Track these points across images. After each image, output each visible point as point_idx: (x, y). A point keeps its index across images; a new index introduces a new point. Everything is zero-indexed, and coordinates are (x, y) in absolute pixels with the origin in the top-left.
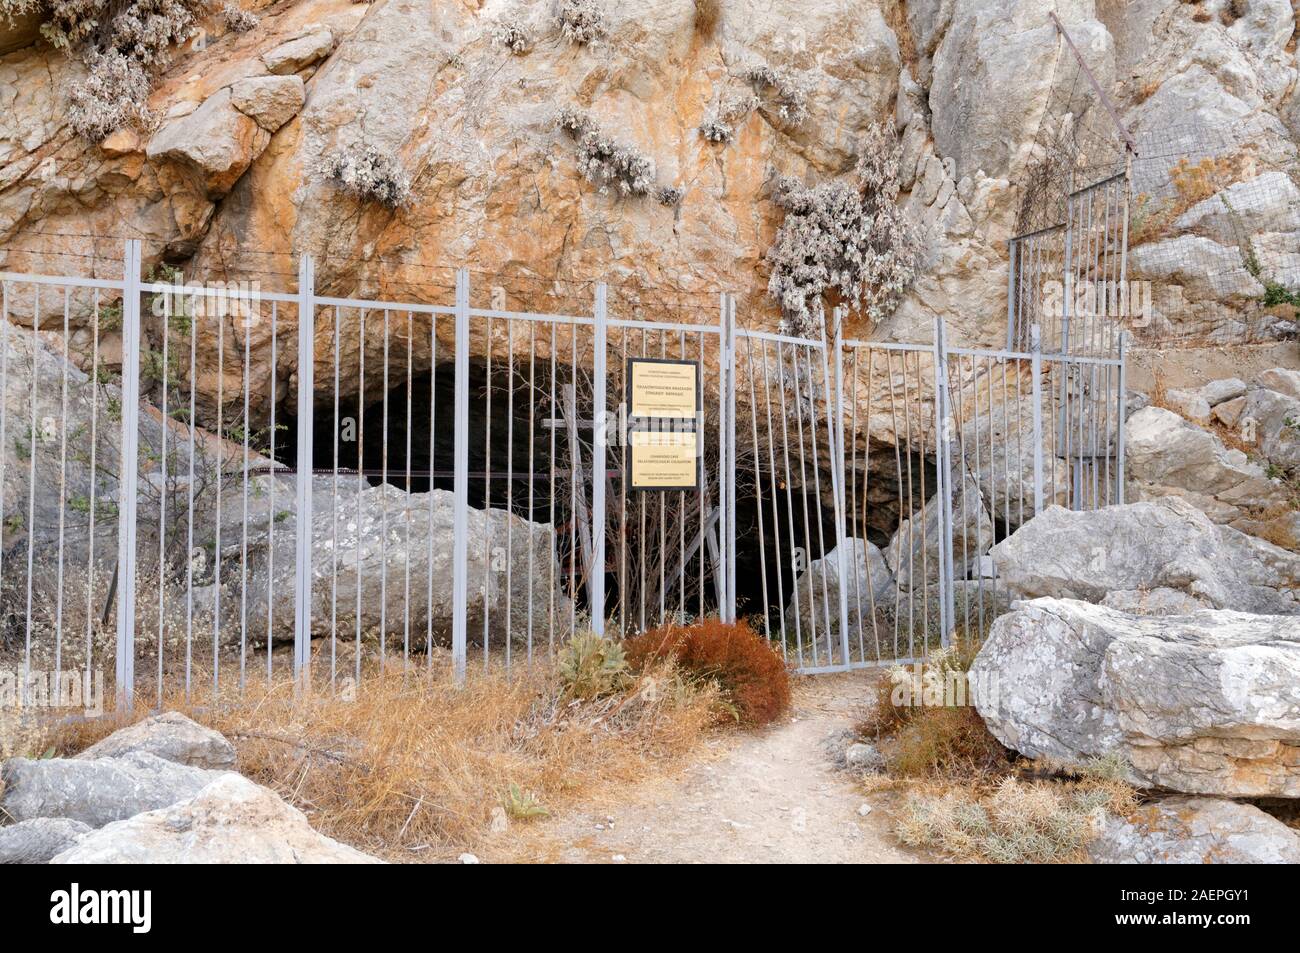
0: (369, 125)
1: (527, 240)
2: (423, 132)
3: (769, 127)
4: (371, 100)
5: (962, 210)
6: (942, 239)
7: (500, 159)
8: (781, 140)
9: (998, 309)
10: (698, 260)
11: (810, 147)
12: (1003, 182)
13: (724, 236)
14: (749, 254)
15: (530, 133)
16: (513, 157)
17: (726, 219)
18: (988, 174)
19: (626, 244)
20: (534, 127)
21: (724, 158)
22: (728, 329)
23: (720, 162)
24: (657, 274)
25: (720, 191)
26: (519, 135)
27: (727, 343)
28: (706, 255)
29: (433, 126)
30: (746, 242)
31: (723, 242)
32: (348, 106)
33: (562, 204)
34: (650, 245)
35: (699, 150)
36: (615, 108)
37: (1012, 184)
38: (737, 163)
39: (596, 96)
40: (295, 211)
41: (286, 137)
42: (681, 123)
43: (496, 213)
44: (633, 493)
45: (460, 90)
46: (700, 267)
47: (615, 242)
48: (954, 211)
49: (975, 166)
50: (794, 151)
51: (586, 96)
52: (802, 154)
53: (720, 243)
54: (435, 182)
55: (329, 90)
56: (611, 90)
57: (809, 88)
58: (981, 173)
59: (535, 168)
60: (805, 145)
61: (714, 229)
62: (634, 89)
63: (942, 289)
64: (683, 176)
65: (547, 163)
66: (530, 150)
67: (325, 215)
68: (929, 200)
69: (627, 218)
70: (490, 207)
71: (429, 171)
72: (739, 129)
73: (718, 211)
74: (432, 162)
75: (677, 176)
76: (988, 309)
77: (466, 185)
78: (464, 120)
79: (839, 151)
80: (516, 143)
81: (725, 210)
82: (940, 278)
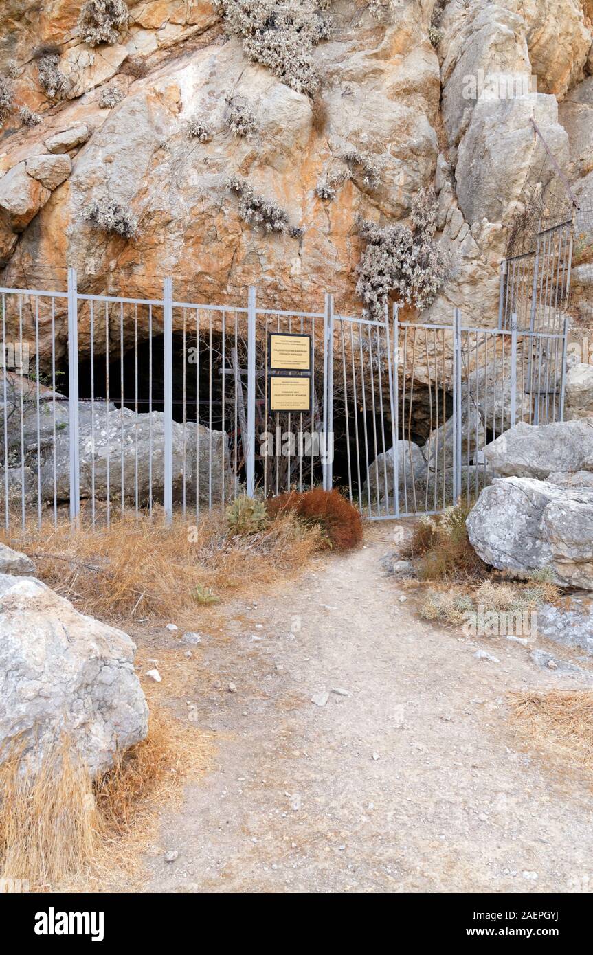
0: (111, 187)
1: (210, 259)
2: (145, 191)
3: (357, 190)
4: (112, 170)
5: (473, 243)
6: (461, 260)
7: (193, 208)
8: (365, 198)
9: (494, 303)
10: (314, 272)
11: (382, 203)
12: (499, 225)
13: (329, 257)
14: (344, 269)
15: (211, 192)
16: (201, 207)
17: (331, 247)
18: (490, 220)
19: (270, 262)
20: (213, 188)
21: (330, 209)
22: (329, 316)
23: (327, 212)
24: (288, 281)
25: (327, 230)
26: (204, 194)
27: (329, 324)
28: (318, 269)
29: (151, 187)
30: (342, 261)
31: (329, 261)
32: (98, 174)
33: (231, 237)
34: (284, 263)
35: (314, 204)
36: (263, 177)
37: (504, 227)
38: (338, 212)
39: (252, 169)
40: (67, 240)
41: (61, 193)
42: (304, 187)
43: (191, 241)
44: (272, 414)
45: (167, 164)
46: (314, 276)
47: (263, 261)
48: (469, 243)
49: (482, 215)
50: (372, 205)
51: (245, 169)
52: (377, 207)
53: (328, 262)
54: (153, 223)
55: (86, 163)
56: (260, 166)
57: (382, 165)
58: (485, 219)
59: (214, 214)
60: (379, 201)
61: (324, 253)
62: (275, 165)
63: (461, 291)
64: (305, 220)
65: (221, 211)
66: (211, 203)
67: (86, 243)
68: (453, 236)
69: (270, 246)
70: (187, 239)
71: (149, 215)
72: (339, 191)
73: (326, 242)
74: (151, 210)
75: (301, 220)
76: (488, 304)
77: (172, 225)
78: (170, 183)
79: (400, 205)
80: (202, 199)
81: (330, 242)
82: (459, 284)
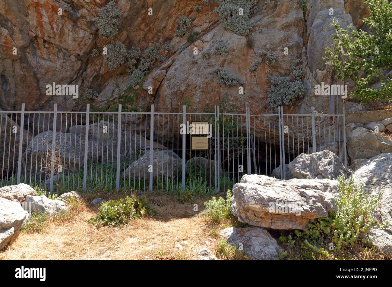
0: (176, 78)
1: (211, 98)
2: (187, 78)
3: (267, 66)
4: (177, 73)
5: (314, 80)
6: (310, 87)
7: (203, 81)
8: (271, 69)
9: (327, 104)
10: (250, 99)
11: (279, 69)
12: (325, 71)
13: (257, 93)
14: (264, 96)
15: (209, 75)
16: (206, 81)
17: (258, 89)
18: (320, 70)
19: (232, 97)
20: (210, 74)
21: (256, 75)
23: (255, 76)
24: (239, 103)
25: (256, 82)
26: (207, 76)
27: (217, 117)
28: (252, 98)
29: (189, 76)
30: (263, 94)
31: (257, 94)
32: (172, 75)
33: (217, 89)
34: (237, 97)
35: (250, 74)
36: (229, 67)
37: (327, 72)
38: (260, 75)
39: (225, 65)
40: (165, 97)
41: (163, 82)
42: (246, 68)
43: (204, 93)
44: (193, 151)
45: (196, 68)
46: (250, 101)
47: (229, 97)
48: (312, 80)
49: (316, 68)
50: (275, 71)
51: (222, 65)
52: (277, 71)
53: (256, 94)
54: (190, 88)
55: (171, 71)
56: (228, 63)
57: (276, 55)
58: (318, 70)
59: (211, 82)
60: (278, 69)
61: (254, 91)
62: (234, 62)
63: (311, 101)
64: (246, 80)
65: (213, 81)
66: (209, 79)
67: (170, 97)
68: (307, 78)
69: (231, 91)
70: (202, 92)
71: (189, 86)
72: (259, 68)
73: (255, 87)
74: (189, 84)
75: (245, 80)
76: (324, 104)
77: (197, 88)
78: (196, 74)
79: (287, 70)
80: (206, 78)
81: (257, 87)
82: (310, 98)
